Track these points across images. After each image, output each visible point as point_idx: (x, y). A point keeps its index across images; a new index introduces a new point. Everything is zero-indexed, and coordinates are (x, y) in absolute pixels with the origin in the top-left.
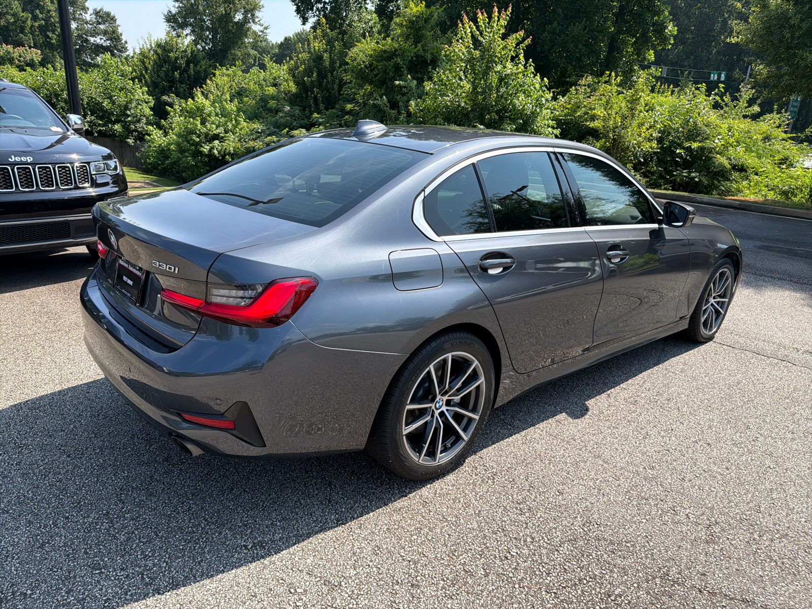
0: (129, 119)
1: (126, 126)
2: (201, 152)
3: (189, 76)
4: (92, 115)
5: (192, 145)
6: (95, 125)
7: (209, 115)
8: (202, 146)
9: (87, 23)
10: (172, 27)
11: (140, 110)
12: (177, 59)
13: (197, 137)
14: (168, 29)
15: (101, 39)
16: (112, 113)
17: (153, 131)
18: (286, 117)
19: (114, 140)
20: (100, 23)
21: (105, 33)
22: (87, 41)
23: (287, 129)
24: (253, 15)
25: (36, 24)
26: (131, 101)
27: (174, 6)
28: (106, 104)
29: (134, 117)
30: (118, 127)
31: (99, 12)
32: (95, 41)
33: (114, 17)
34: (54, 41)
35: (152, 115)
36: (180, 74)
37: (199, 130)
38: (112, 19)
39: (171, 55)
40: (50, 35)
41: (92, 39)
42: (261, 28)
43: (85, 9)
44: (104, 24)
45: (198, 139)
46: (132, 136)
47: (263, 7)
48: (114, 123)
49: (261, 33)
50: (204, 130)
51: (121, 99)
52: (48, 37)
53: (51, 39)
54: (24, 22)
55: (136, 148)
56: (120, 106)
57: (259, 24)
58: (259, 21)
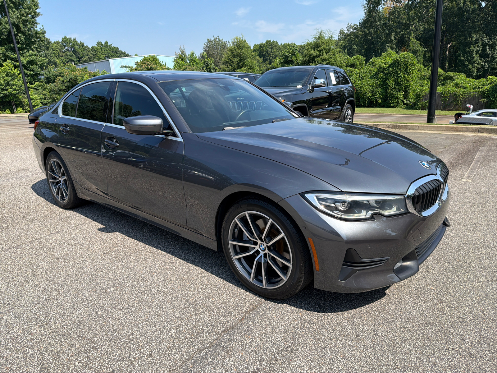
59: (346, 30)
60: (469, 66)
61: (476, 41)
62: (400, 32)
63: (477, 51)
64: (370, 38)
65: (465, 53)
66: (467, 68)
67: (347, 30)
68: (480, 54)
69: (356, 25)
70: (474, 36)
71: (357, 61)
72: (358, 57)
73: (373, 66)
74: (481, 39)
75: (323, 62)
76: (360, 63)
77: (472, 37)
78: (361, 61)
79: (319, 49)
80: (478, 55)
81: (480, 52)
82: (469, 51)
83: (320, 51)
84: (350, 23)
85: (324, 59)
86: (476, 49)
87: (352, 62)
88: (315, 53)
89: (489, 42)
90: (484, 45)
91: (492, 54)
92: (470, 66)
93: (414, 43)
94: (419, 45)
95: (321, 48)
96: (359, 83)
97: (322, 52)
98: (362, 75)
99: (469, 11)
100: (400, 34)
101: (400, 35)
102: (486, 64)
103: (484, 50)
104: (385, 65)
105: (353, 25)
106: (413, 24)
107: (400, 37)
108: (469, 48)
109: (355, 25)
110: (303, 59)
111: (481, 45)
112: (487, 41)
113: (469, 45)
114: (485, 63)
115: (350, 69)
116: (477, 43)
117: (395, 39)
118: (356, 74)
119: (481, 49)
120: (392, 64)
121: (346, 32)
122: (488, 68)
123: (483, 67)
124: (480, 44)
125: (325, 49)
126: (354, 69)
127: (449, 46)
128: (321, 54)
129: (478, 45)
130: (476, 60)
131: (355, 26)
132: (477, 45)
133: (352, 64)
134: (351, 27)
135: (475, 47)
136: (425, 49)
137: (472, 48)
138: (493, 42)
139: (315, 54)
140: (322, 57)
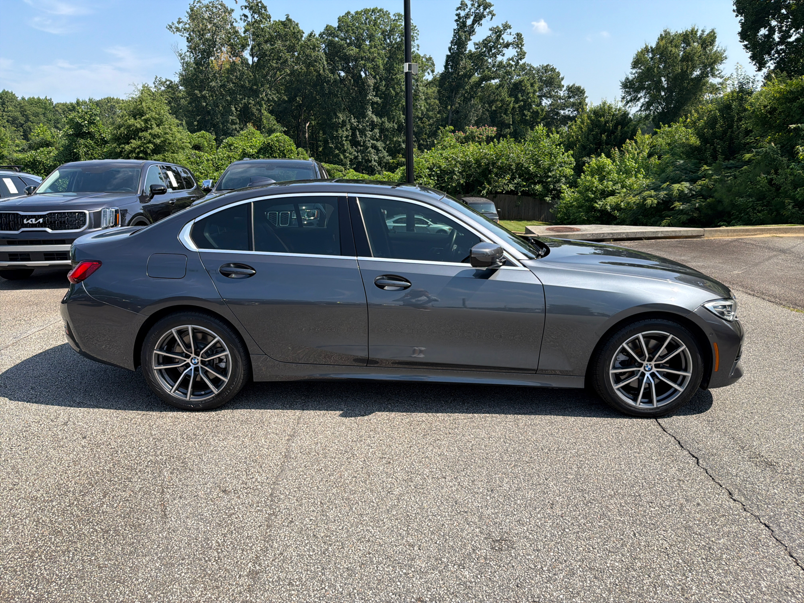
0: (549, 180)
1: (545, 185)
2: (594, 207)
3: (615, 138)
4: (519, 178)
5: (587, 201)
6: (521, 186)
7: (608, 173)
8: (596, 202)
9: (560, 99)
10: (627, 92)
11: (560, 172)
12: (606, 122)
13: (592, 194)
14: (623, 95)
15: (569, 111)
16: (536, 176)
17: (565, 189)
18: (675, 170)
19: (534, 198)
20: (570, 97)
21: (573, 105)
22: (558, 114)
23: (668, 183)
24: (712, 69)
25: (517, 106)
26: (554, 164)
27: (631, 73)
28: (532, 168)
29: (554, 178)
30: (538, 187)
31: (571, 87)
32: (564, 113)
33: (583, 90)
34: (528, 118)
35: (572, 175)
36: (607, 136)
37: (596, 187)
38: (581, 92)
39: (602, 119)
40: (526, 113)
41: (562, 112)
42: (720, 80)
43: (560, 87)
44: (574, 97)
45: (593, 196)
46: (551, 194)
47: (726, 58)
48: (535, 184)
49: (720, 86)
50: (600, 187)
51: (546, 163)
52: (524, 115)
53: (526, 116)
54: (508, 105)
55: (550, 205)
56: (544, 168)
57: (719, 77)
58: (719, 74)
59: (153, 86)
60: (339, 155)
61: (344, 124)
62: (241, 99)
63: (347, 137)
64: (205, 104)
65: (333, 138)
66: (338, 159)
67: (155, 86)
68: (350, 141)
69: (169, 80)
70: (340, 115)
71: (203, 140)
72: (203, 134)
73: (231, 149)
74: (349, 120)
75: (154, 139)
76: (209, 144)
77: (339, 118)
78: (210, 141)
79: (143, 118)
80: (348, 142)
81: (350, 138)
82: (337, 136)
83: (146, 121)
84: (159, 77)
85: (155, 135)
86: (345, 133)
87: (196, 142)
88: (139, 123)
89: (358, 125)
90: (354, 129)
91: (364, 142)
92: (342, 157)
93: (266, 118)
94: (275, 122)
95: (147, 116)
96: (215, 174)
97: (149, 122)
98: (217, 163)
99: (330, 81)
100: (242, 102)
101: (241, 104)
102: (359, 154)
103: (354, 135)
104: (251, 151)
105: (164, 81)
106: (263, 91)
107: (243, 107)
108: (337, 131)
109: (167, 80)
110: (115, 132)
111: (350, 129)
112: (355, 124)
113: (336, 127)
114: (357, 153)
115: (196, 153)
116: (345, 126)
117: (236, 109)
118: (208, 160)
119: (350, 134)
120: (261, 149)
121: (153, 90)
122: (362, 159)
123: (356, 158)
124: (348, 127)
125: (153, 118)
126: (202, 153)
127: (307, 125)
128: (149, 126)
129: (347, 129)
130: (347, 148)
131: (168, 83)
132: (345, 128)
133: (196, 145)
134: (162, 83)
135: (343, 131)
136: (285, 128)
137: (340, 132)
138: (363, 126)
139: (139, 126)
140: (153, 131)
